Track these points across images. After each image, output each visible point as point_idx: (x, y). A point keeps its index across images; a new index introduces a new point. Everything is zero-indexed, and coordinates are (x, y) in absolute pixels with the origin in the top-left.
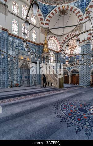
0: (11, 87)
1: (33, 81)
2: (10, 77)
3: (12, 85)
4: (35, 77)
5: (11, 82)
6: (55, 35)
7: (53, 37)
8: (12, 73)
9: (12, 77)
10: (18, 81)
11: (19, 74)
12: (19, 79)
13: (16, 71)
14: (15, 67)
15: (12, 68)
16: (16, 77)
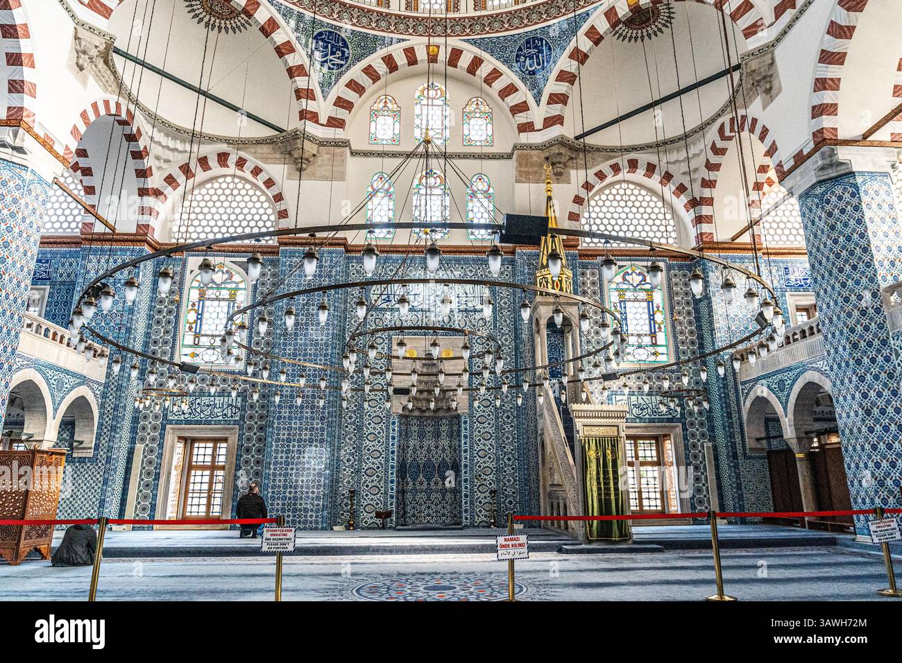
0: (347, 528)
1: (483, 496)
2: (349, 471)
3: (354, 514)
4: (499, 470)
5: (351, 498)
6: (634, 149)
7: (616, 169)
8: (358, 449)
9: (358, 471)
10: (386, 493)
11: (393, 452)
12: (392, 482)
13: (379, 433)
14: (375, 412)
15: (361, 417)
16: (378, 468)
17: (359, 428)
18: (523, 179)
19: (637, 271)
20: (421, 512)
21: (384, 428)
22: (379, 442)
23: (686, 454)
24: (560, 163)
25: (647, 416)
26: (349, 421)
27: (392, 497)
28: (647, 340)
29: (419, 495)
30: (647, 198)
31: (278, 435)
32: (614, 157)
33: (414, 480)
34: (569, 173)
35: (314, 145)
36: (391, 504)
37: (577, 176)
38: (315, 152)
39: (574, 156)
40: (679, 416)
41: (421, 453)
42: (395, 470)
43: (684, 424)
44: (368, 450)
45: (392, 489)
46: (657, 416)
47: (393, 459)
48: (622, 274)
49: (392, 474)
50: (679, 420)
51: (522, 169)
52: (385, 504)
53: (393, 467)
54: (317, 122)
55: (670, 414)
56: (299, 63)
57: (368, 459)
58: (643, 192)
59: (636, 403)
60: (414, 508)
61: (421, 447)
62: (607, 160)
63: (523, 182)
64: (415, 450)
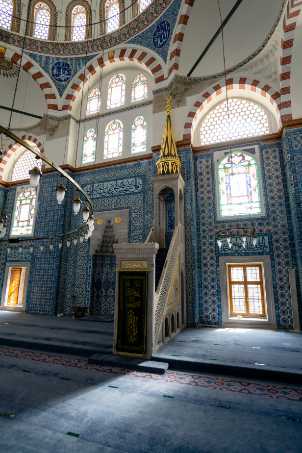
2: (69, 285)
8: (74, 274)
9: (73, 285)
10: (85, 297)
11: (89, 276)
12: (88, 291)
13: (84, 265)
14: (82, 254)
15: (76, 257)
16: (82, 284)
17: (75, 263)
18: (157, 110)
19: (238, 154)
20: (110, 308)
21: (86, 263)
22: (83, 270)
23: (273, 277)
24: (177, 94)
25: (244, 251)
26: (71, 259)
27: (88, 300)
28: (246, 199)
29: (109, 299)
30: (247, 105)
31: (36, 267)
32: (216, 81)
33: (106, 290)
34: (186, 100)
35: (55, 121)
36: (88, 304)
37: (191, 100)
38: (57, 125)
39: (188, 88)
40: (268, 250)
41: (111, 276)
42: (90, 285)
43: (272, 256)
44: (79, 274)
45: (88, 295)
46: (251, 251)
47: (89, 279)
48: (227, 158)
49: (89, 287)
50: (268, 253)
51: (157, 105)
52: (85, 303)
53: (89, 283)
54: (57, 109)
55: (261, 249)
56: (46, 82)
57: (78, 279)
58: (244, 102)
59: (235, 242)
60: (106, 305)
61: (111, 272)
62: (211, 84)
63: (157, 112)
64: (107, 274)
